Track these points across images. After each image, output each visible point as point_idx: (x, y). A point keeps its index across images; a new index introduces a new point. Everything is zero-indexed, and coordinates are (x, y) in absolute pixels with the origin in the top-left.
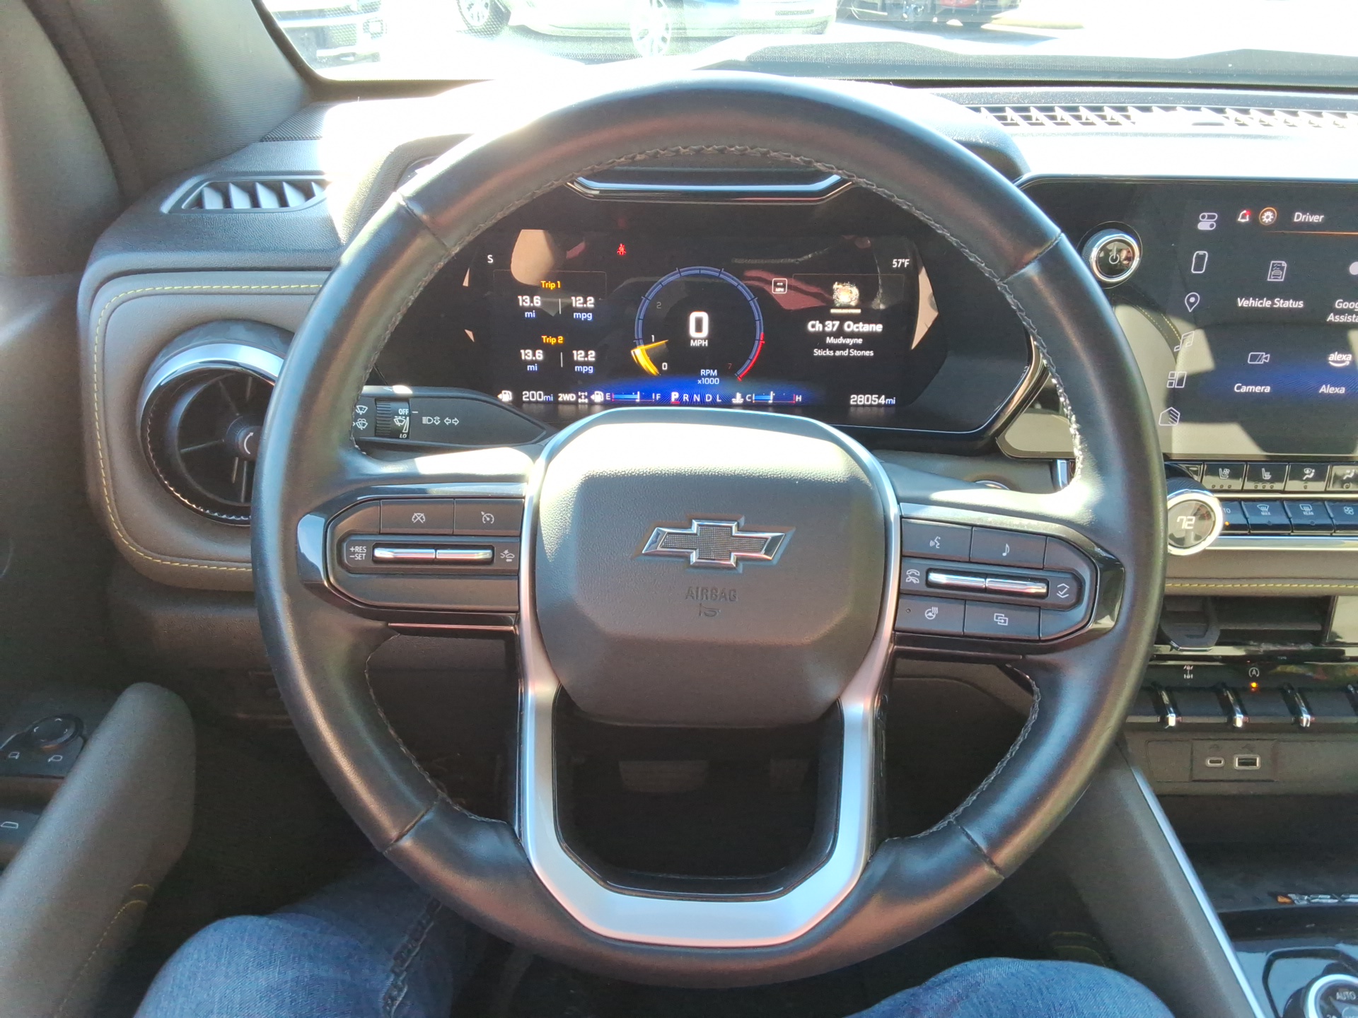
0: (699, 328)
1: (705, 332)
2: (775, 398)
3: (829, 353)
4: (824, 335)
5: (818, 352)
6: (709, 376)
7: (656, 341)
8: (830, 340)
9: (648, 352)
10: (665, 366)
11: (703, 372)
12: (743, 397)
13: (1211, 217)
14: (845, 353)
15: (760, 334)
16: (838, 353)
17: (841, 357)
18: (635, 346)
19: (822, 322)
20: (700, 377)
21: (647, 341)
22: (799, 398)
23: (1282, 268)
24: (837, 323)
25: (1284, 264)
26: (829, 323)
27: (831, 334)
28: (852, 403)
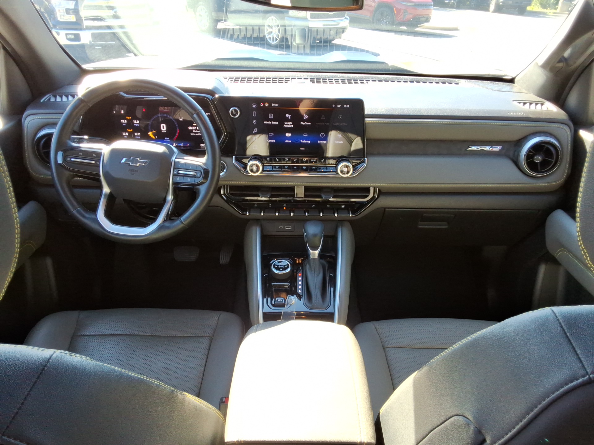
0: (163, 128)
1: (165, 129)
2: (183, 145)
3: (194, 134)
4: (192, 130)
5: (192, 134)
6: (167, 139)
7: (154, 131)
8: (194, 131)
9: (152, 133)
10: (156, 137)
11: (165, 138)
12: (176, 144)
13: (255, 105)
14: (198, 134)
15: (178, 130)
16: (196, 134)
17: (197, 135)
18: (149, 132)
19: (192, 127)
20: (165, 139)
21: (152, 131)
22: (188, 145)
23: (272, 115)
24: (195, 127)
25: (272, 114)
26: (193, 127)
27: (194, 130)
28: (201, 146)
